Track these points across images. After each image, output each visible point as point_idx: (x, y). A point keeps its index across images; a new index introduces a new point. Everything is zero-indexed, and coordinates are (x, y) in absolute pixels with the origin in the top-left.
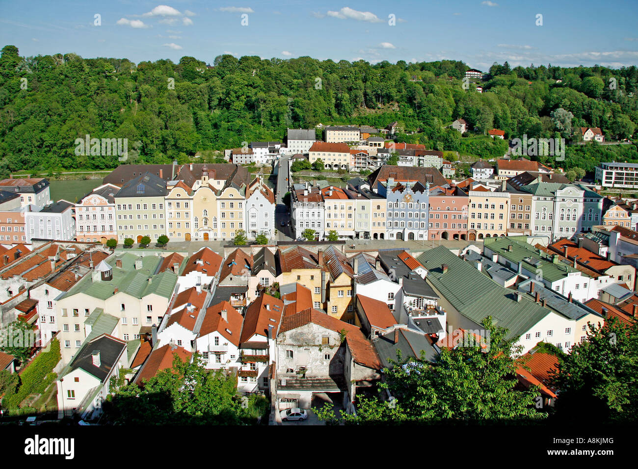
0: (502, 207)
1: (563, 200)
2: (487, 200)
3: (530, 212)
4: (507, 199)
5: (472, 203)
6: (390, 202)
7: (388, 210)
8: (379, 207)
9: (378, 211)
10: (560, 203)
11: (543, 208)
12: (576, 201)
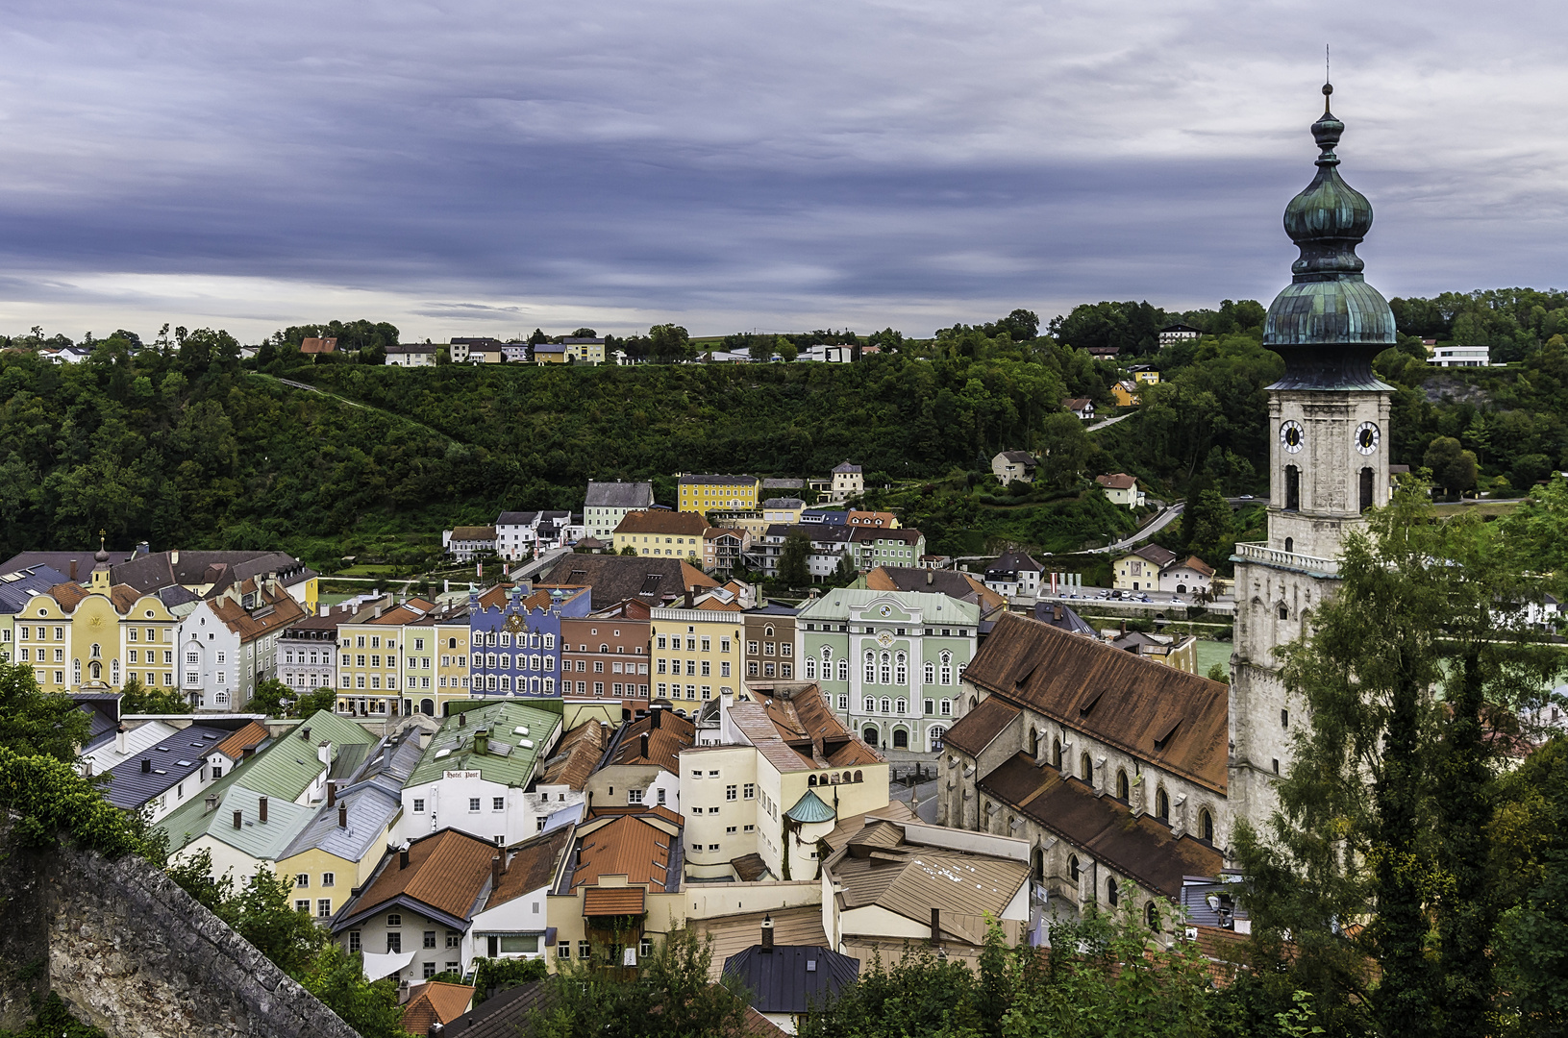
0: (726, 645)
1: (870, 631)
2: (691, 629)
3: (793, 660)
4: (736, 628)
5: (657, 636)
6: (478, 632)
7: (473, 650)
8: (453, 644)
9: (451, 653)
10: (862, 637)
11: (822, 650)
12: (901, 632)
